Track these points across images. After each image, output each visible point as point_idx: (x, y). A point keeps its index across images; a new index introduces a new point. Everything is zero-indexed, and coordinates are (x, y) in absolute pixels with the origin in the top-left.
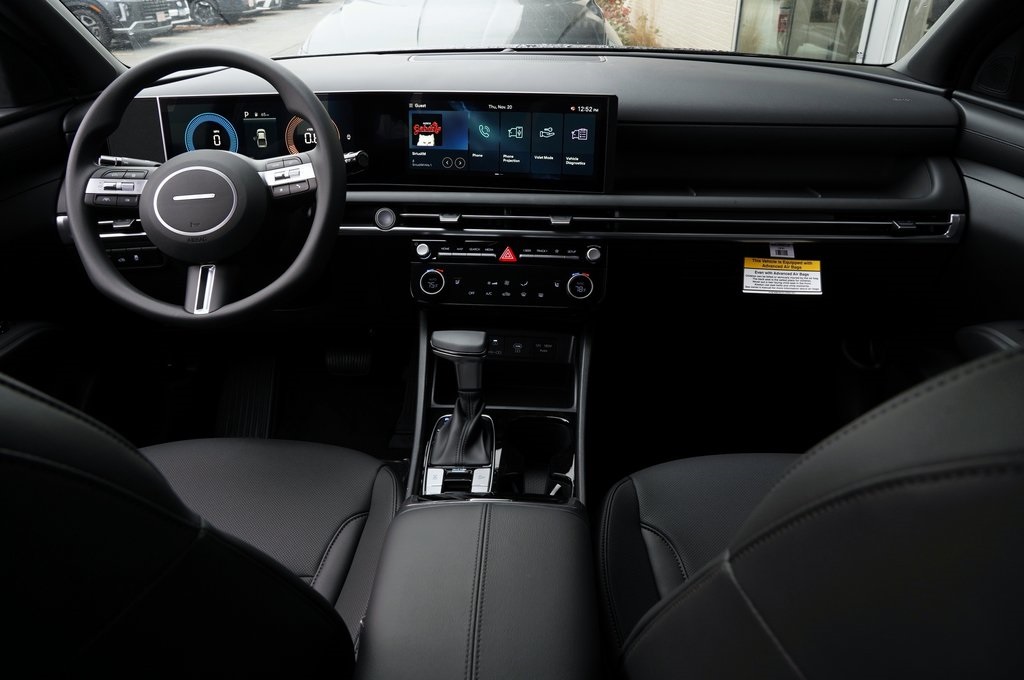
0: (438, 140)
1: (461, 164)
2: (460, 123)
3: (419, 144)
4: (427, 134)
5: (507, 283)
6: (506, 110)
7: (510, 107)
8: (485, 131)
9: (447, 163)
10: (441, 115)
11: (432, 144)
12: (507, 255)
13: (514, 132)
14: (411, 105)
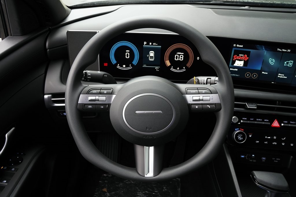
0: (245, 64)
1: (255, 76)
2: (259, 57)
3: (235, 65)
4: (240, 60)
5: (275, 138)
6: (287, 52)
7: (289, 51)
8: (272, 61)
9: (247, 75)
10: (250, 52)
11: (242, 65)
12: (276, 124)
13: (288, 63)
14: (235, 45)
